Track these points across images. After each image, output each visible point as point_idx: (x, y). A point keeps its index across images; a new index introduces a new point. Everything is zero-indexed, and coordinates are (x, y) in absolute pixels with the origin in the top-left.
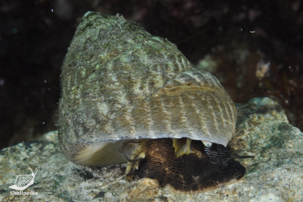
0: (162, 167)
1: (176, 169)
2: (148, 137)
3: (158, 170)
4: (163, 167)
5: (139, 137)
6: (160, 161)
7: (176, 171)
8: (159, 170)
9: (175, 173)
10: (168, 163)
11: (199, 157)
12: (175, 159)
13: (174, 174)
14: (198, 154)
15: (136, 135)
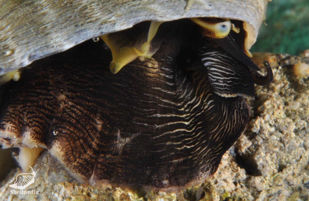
0: (51, 95)
1: (89, 101)
2: (52, 51)
3: (38, 102)
4: (51, 92)
5: (30, 58)
6: (45, 80)
7: (89, 106)
8: (40, 103)
9: (84, 108)
10: (67, 85)
11: (151, 75)
12: (89, 75)
13: (79, 110)
14: (150, 65)
15: (23, 57)
